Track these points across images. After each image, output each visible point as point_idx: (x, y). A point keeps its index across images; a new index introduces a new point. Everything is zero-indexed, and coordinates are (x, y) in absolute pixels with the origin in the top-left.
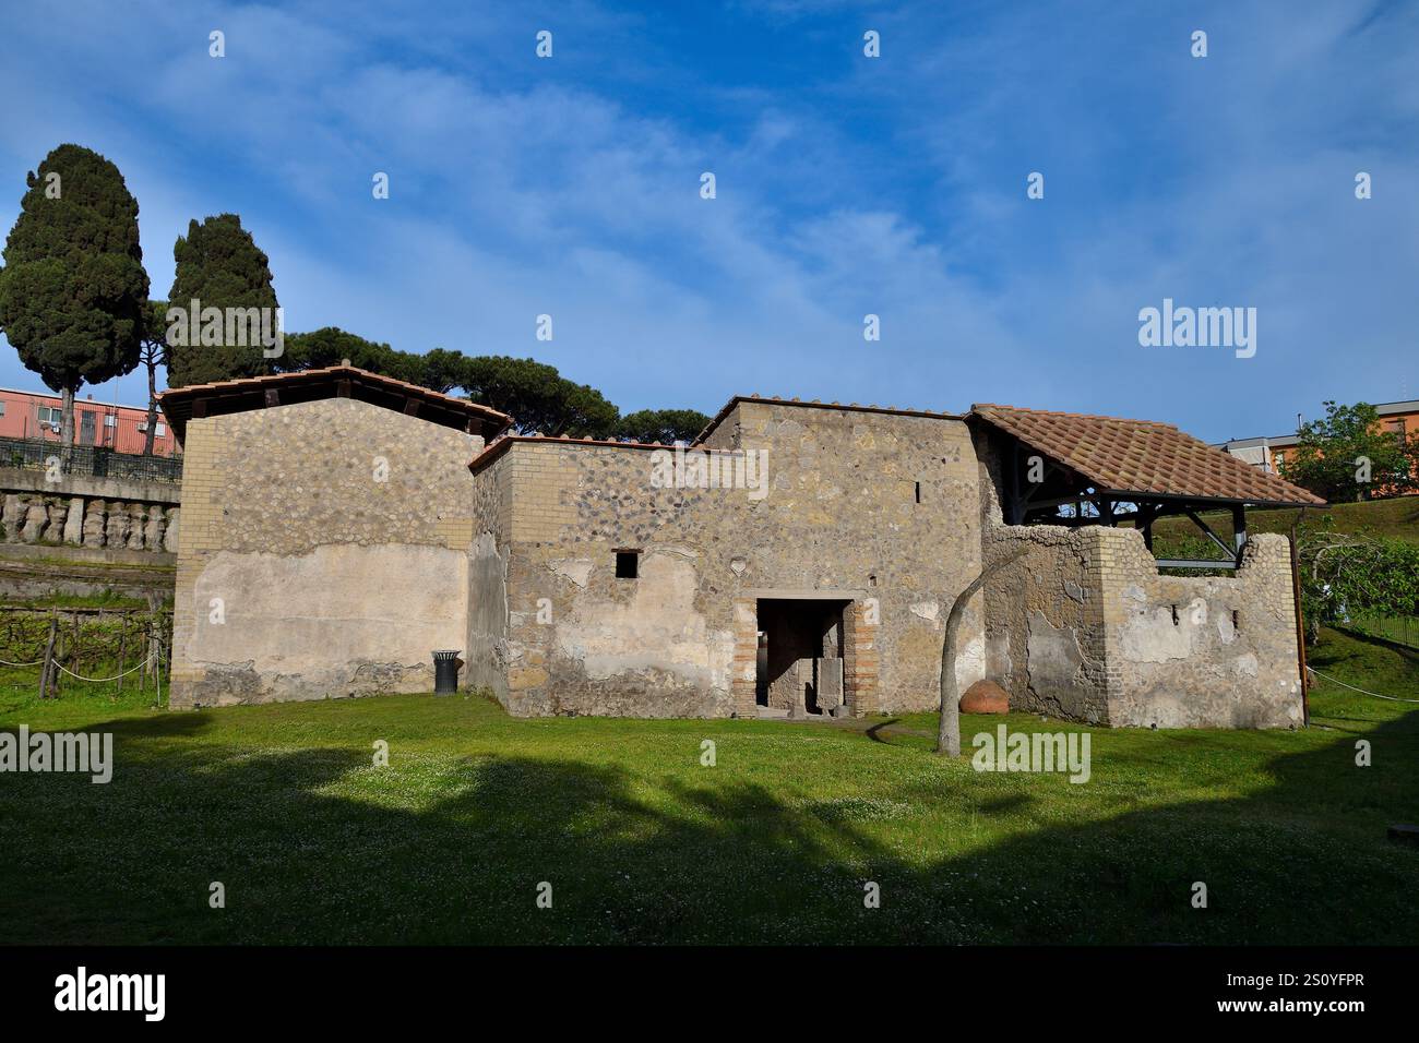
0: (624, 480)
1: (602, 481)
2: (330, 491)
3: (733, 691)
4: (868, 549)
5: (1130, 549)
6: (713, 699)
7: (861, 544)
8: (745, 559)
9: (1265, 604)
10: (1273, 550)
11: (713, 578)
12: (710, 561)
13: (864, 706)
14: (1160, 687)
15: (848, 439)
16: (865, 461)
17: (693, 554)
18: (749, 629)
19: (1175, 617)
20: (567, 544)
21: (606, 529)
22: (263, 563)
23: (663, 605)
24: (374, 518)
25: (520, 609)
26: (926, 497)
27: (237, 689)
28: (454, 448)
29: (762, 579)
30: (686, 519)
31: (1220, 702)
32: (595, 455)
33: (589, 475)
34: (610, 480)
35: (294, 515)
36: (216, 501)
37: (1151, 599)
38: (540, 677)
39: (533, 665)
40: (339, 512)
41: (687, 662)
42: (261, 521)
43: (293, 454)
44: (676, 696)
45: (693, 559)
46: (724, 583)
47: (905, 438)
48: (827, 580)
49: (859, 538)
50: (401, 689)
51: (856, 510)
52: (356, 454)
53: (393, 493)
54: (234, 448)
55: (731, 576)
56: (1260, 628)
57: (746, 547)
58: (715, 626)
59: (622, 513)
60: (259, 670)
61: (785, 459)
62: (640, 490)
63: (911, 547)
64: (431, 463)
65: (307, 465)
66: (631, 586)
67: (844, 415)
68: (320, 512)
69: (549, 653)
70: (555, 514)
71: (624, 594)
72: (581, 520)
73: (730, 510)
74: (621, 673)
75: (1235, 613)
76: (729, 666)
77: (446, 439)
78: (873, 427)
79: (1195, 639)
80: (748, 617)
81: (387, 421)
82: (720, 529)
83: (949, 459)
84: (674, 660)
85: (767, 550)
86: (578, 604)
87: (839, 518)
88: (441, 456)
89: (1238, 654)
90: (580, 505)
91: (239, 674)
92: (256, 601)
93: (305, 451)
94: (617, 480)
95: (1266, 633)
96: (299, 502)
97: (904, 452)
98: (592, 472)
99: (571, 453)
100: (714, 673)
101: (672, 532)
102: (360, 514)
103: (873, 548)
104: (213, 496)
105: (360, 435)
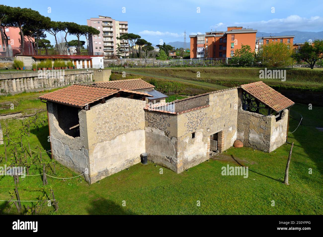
1: (190, 119)
2: (118, 122)
3: (207, 155)
6: (204, 158)
7: (223, 119)
8: (209, 128)
9: (285, 123)
12: (205, 130)
13: (222, 151)
14: (274, 143)
16: (225, 101)
18: (209, 142)
19: (277, 130)
20: (185, 135)
21: (191, 129)
22: (106, 143)
24: (127, 126)
26: (232, 106)
27: (104, 174)
28: (140, 105)
29: (211, 131)
30: (202, 123)
31: (279, 143)
32: (190, 114)
35: (111, 130)
36: (95, 131)
38: (182, 164)
39: (181, 162)
40: (120, 127)
42: (105, 133)
43: (110, 115)
44: (200, 159)
45: (202, 131)
46: (206, 134)
47: (230, 95)
48: (219, 128)
50: (135, 164)
51: (223, 112)
52: (122, 111)
54: (97, 116)
55: (207, 132)
56: (284, 128)
57: (209, 125)
58: (205, 143)
59: (193, 125)
60: (108, 169)
61: (215, 105)
63: (229, 117)
64: (137, 110)
65: (113, 116)
66: (194, 140)
68: (116, 128)
69: (183, 159)
70: (184, 129)
71: (193, 142)
72: (187, 129)
73: (208, 118)
74: (193, 158)
75: (282, 126)
77: (139, 103)
79: (278, 133)
80: (209, 139)
81: (127, 102)
82: (206, 123)
83: (235, 97)
84: (200, 153)
85: (212, 125)
86: (187, 147)
87: (221, 115)
88: (138, 108)
89: (282, 133)
90: (187, 126)
91: (104, 171)
92: (106, 153)
93: (112, 113)
94: (192, 118)
96: (112, 126)
97: (230, 98)
99: (186, 114)
100: (205, 153)
101: (200, 126)
102: (124, 126)
103: (225, 119)
104: (94, 130)
105: (123, 106)
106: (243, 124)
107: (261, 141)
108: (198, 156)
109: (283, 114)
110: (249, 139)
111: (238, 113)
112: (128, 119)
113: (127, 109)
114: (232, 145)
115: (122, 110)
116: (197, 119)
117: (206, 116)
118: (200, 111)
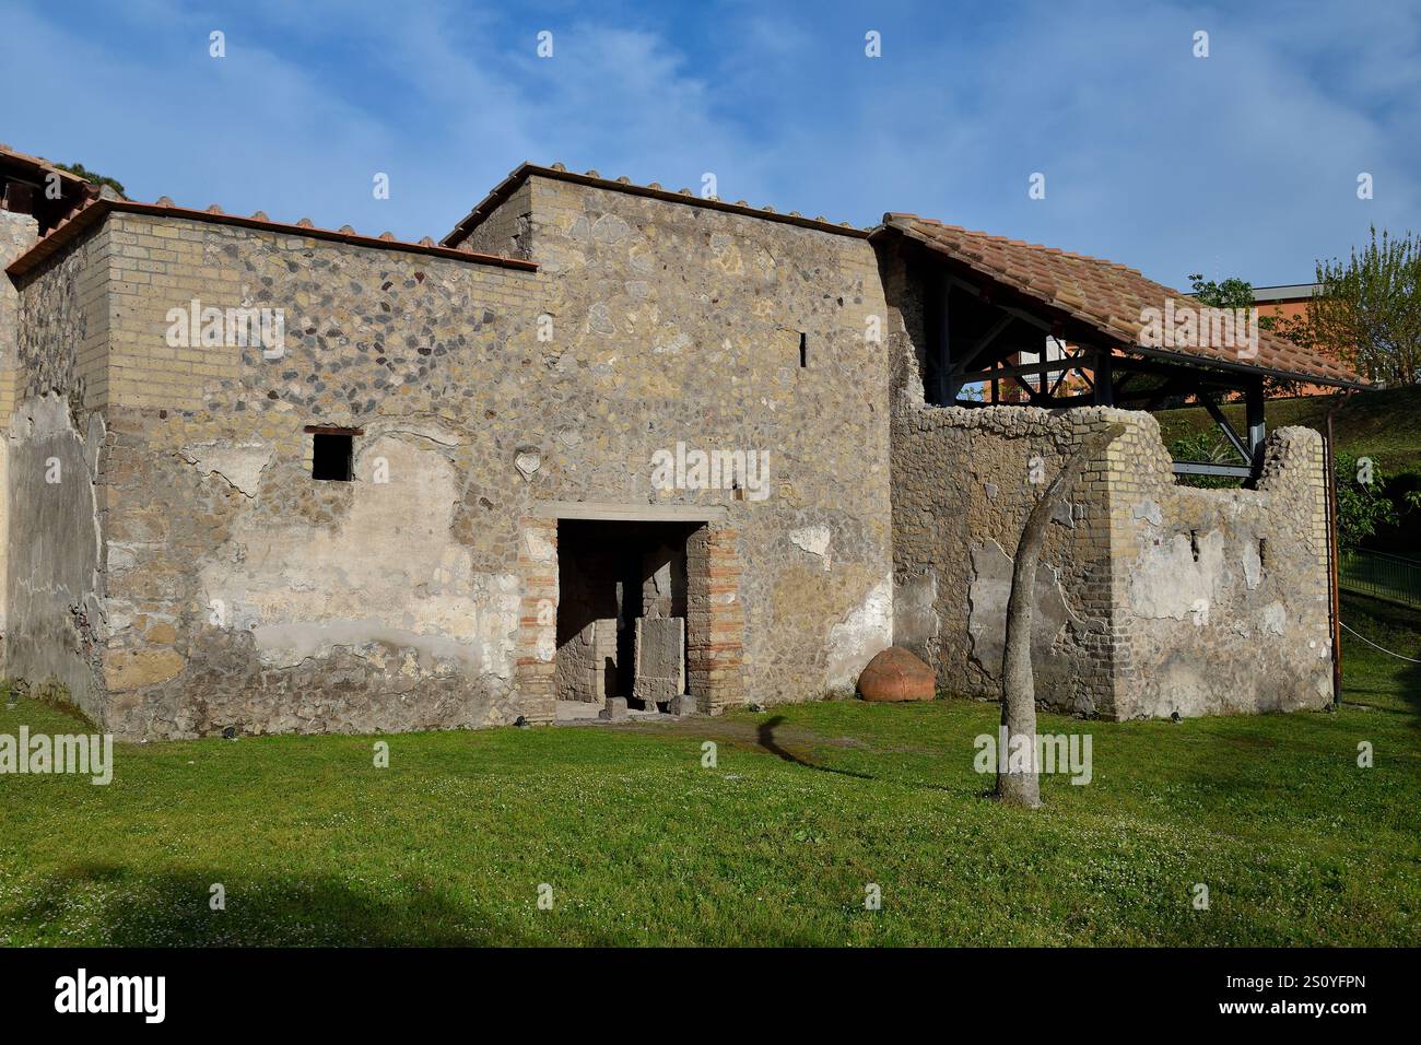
0: (328, 299)
3: (519, 678)
5: (1144, 443)
6: (485, 694)
7: (719, 429)
8: (538, 451)
9: (1294, 530)
10: (1304, 452)
11: (485, 483)
12: (480, 451)
13: (722, 696)
14: (1177, 655)
15: (703, 255)
16: (728, 293)
17: (452, 440)
18: (544, 571)
19: (1195, 548)
20: (220, 414)
21: (295, 388)
23: (398, 530)
25: (126, 536)
26: (815, 358)
29: (566, 487)
30: (438, 377)
31: (1244, 674)
32: (274, 250)
33: (262, 286)
34: (301, 299)
37: (1167, 522)
38: (168, 665)
39: (154, 642)
41: (441, 631)
44: (421, 692)
45: (452, 449)
46: (503, 492)
47: (787, 261)
49: (718, 421)
51: (713, 374)
55: (517, 478)
56: (1289, 564)
57: (539, 429)
58: (487, 567)
59: (325, 361)
61: (604, 282)
62: (357, 320)
63: (793, 436)
66: (340, 495)
67: (696, 214)
69: (186, 619)
71: (328, 509)
72: (248, 371)
73: (514, 365)
74: (324, 654)
75: (1262, 543)
76: (511, 636)
78: (739, 239)
79: (1217, 581)
80: (543, 551)
82: (497, 397)
83: (848, 299)
84: (419, 628)
85: (573, 438)
86: (243, 528)
87: (686, 386)
89: (1265, 603)
94: (315, 298)
95: (1295, 571)
97: (785, 284)
98: (269, 282)
99: (227, 242)
100: (486, 648)
101: (414, 400)
103: (738, 436)
106: (927, 518)
107: (1051, 623)
108: (392, 648)
109: (1275, 458)
110: (976, 628)
111: (895, 430)
114: (842, 679)
116: (381, 328)
117: (489, 333)
118: (420, 276)
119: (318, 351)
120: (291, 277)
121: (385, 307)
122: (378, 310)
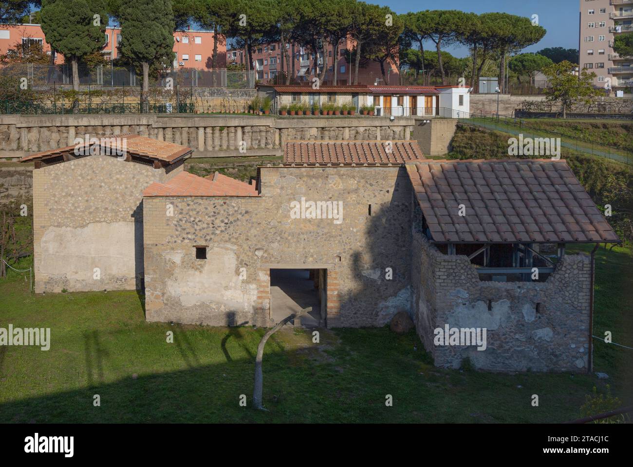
0: (198, 212)
1: (187, 214)
2: (93, 199)
3: (257, 313)
4: (337, 242)
5: (460, 268)
6: (246, 317)
7: (332, 239)
8: (263, 249)
9: (564, 299)
11: (245, 258)
12: (244, 250)
15: (325, 184)
16: (335, 195)
17: (235, 247)
18: (265, 284)
19: (490, 307)
20: (170, 244)
21: (190, 236)
22: (67, 231)
23: (219, 272)
24: (112, 210)
25: (149, 274)
26: (375, 212)
27: (60, 284)
28: (147, 176)
29: (273, 259)
30: (231, 230)
32: (183, 201)
33: (179, 211)
34: (191, 213)
35: (79, 210)
36: (46, 205)
37: (472, 297)
38: (159, 305)
39: (156, 298)
40: (97, 208)
41: (232, 299)
42: (65, 213)
43: (77, 183)
45: (235, 250)
46: (251, 261)
47: (362, 181)
48: (311, 259)
49: (331, 236)
50: (128, 287)
51: (330, 222)
52: (103, 181)
53: (121, 198)
54: (52, 181)
55: (256, 257)
57: (264, 243)
58: (246, 282)
59: (198, 229)
60: (68, 278)
61: (287, 197)
62: (207, 217)
63: (364, 240)
64: (137, 184)
65: (82, 187)
66: (202, 263)
67: (323, 170)
68: (89, 208)
69: (163, 294)
70: (164, 230)
71: (199, 267)
72: (177, 233)
73: (256, 225)
74: (199, 304)
75: (538, 305)
76: (254, 301)
77: (144, 171)
78: (341, 176)
80: (265, 278)
81: (116, 164)
82: (249, 235)
83: (391, 190)
84: (225, 298)
85: (276, 244)
86: (177, 272)
87: (318, 226)
88: (141, 180)
89: (538, 328)
90: (176, 226)
91: (61, 279)
92: (65, 248)
93: (81, 181)
94: (195, 212)
95: (564, 316)
96: (80, 204)
97: (361, 188)
98: (182, 209)
99: (171, 201)
100: (246, 305)
101: (223, 237)
102: (107, 209)
103: (339, 242)
104: (45, 202)
105: (105, 172)
108: (217, 303)
112: (117, 198)
113: (114, 178)
115: (104, 179)
116: (213, 218)
117: (247, 217)
118: (225, 203)
119: (196, 226)
120: (188, 208)
121: (215, 213)
122: (212, 214)
